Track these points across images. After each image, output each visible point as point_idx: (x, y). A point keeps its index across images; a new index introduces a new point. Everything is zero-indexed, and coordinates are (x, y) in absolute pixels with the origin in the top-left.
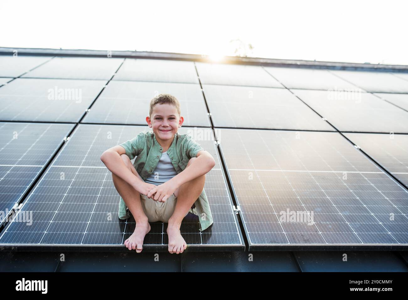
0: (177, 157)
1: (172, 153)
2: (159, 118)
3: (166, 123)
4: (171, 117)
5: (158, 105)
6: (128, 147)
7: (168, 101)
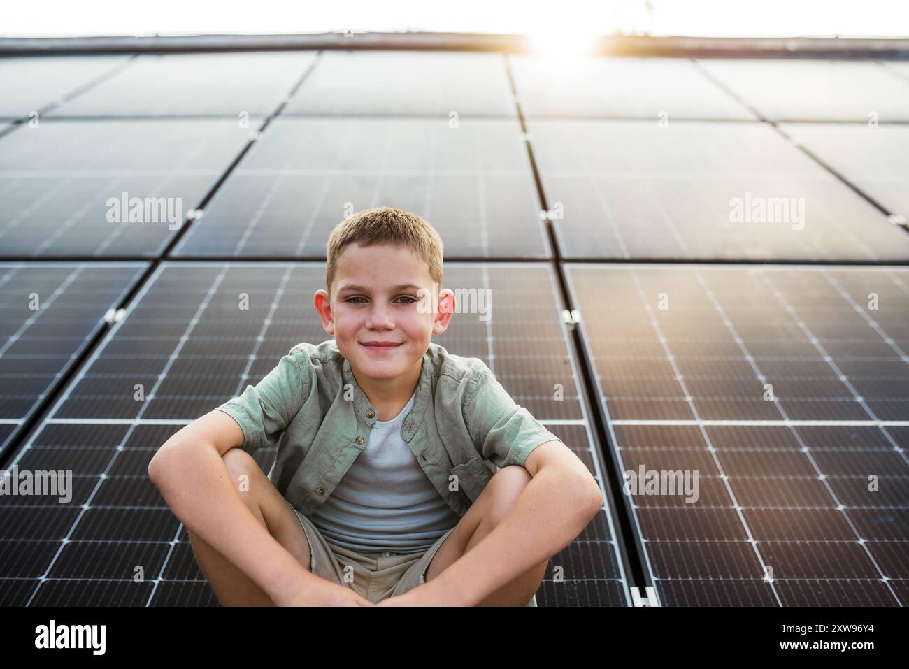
0: (440, 449)
1: (418, 435)
2: (359, 298)
3: (383, 314)
4: (404, 291)
5: (353, 250)
6: (248, 412)
7: (392, 232)
